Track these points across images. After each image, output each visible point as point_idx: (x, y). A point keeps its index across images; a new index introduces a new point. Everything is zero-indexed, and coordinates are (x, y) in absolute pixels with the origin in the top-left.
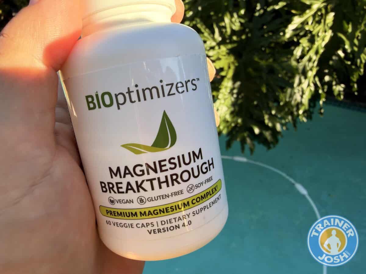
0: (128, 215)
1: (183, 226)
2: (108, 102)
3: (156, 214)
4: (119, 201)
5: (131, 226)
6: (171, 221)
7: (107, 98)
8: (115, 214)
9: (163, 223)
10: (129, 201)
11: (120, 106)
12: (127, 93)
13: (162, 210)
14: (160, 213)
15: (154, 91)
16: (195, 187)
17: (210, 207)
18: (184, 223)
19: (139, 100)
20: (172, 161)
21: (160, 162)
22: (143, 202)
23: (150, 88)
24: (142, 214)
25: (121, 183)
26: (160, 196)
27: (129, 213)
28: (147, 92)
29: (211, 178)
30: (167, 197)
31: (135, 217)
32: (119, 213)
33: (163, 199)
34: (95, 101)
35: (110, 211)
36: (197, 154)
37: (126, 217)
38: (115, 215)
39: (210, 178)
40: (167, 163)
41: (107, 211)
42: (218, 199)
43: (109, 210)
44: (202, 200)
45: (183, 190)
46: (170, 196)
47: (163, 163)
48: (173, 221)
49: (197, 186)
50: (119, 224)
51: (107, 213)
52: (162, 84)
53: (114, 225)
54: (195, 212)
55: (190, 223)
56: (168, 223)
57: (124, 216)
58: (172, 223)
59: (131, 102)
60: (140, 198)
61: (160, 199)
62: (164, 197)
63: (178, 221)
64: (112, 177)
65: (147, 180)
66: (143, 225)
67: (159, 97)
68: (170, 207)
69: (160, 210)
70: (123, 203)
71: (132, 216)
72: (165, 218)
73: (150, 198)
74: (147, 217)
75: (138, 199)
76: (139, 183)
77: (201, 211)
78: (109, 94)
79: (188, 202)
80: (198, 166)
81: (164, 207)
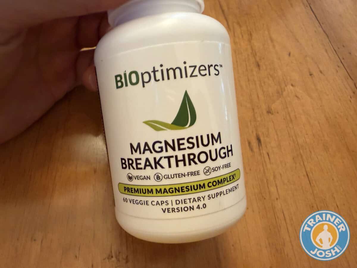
0: (144, 192)
1: (197, 208)
2: (134, 80)
3: (171, 193)
4: (137, 177)
5: (147, 203)
6: (186, 201)
7: (134, 76)
8: (132, 190)
9: (178, 202)
10: (146, 177)
11: (145, 84)
12: (152, 72)
13: (178, 189)
14: (176, 192)
15: (178, 71)
16: (212, 170)
17: (227, 194)
18: (199, 206)
19: (163, 79)
20: (190, 140)
21: (178, 140)
22: (159, 179)
23: (174, 69)
24: (158, 191)
25: (140, 159)
26: (176, 175)
27: (145, 189)
28: (171, 72)
29: (230, 165)
30: (183, 176)
31: (151, 195)
32: (136, 189)
33: (179, 177)
34: (123, 80)
35: (128, 188)
36: (216, 137)
37: (142, 194)
38: (132, 192)
39: (228, 165)
40: (185, 141)
41: (125, 189)
42: (236, 188)
43: (127, 186)
44: (218, 184)
45: (199, 171)
46: (186, 175)
47: (181, 142)
48: (188, 201)
49: (214, 170)
50: (135, 201)
51: (125, 190)
52: (185, 65)
53: (131, 202)
54: (211, 196)
55: (205, 206)
56: (182, 203)
57: (141, 193)
58: (187, 203)
59: (156, 80)
60: (157, 174)
61: (176, 177)
62: (180, 175)
63: (193, 202)
64: (132, 153)
65: (165, 157)
66: (158, 203)
67: (181, 77)
68: (185, 187)
69: (175, 189)
70: (141, 179)
71: (148, 193)
72: (180, 198)
73: (167, 175)
74: (162, 195)
75: (155, 176)
76: (157, 160)
77: (217, 195)
78: (136, 73)
79: (204, 185)
80: (216, 150)
81: (180, 186)
